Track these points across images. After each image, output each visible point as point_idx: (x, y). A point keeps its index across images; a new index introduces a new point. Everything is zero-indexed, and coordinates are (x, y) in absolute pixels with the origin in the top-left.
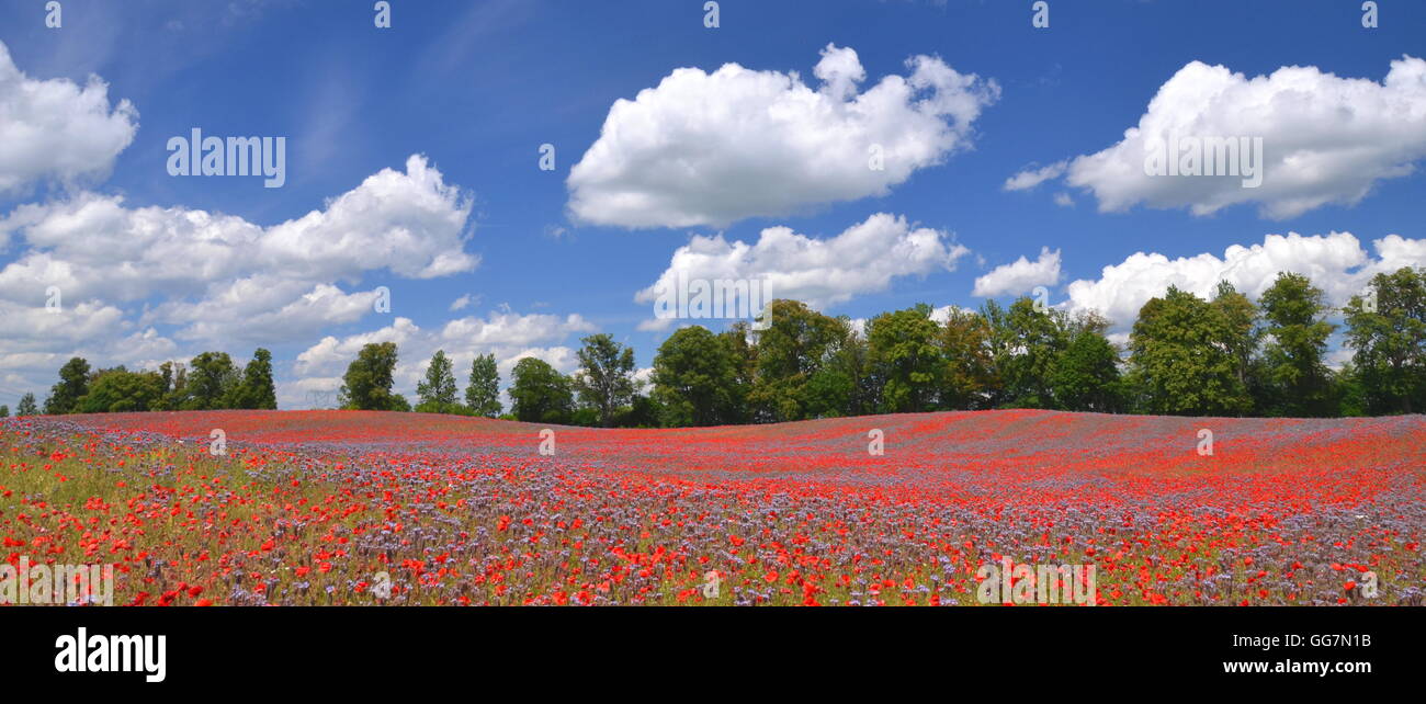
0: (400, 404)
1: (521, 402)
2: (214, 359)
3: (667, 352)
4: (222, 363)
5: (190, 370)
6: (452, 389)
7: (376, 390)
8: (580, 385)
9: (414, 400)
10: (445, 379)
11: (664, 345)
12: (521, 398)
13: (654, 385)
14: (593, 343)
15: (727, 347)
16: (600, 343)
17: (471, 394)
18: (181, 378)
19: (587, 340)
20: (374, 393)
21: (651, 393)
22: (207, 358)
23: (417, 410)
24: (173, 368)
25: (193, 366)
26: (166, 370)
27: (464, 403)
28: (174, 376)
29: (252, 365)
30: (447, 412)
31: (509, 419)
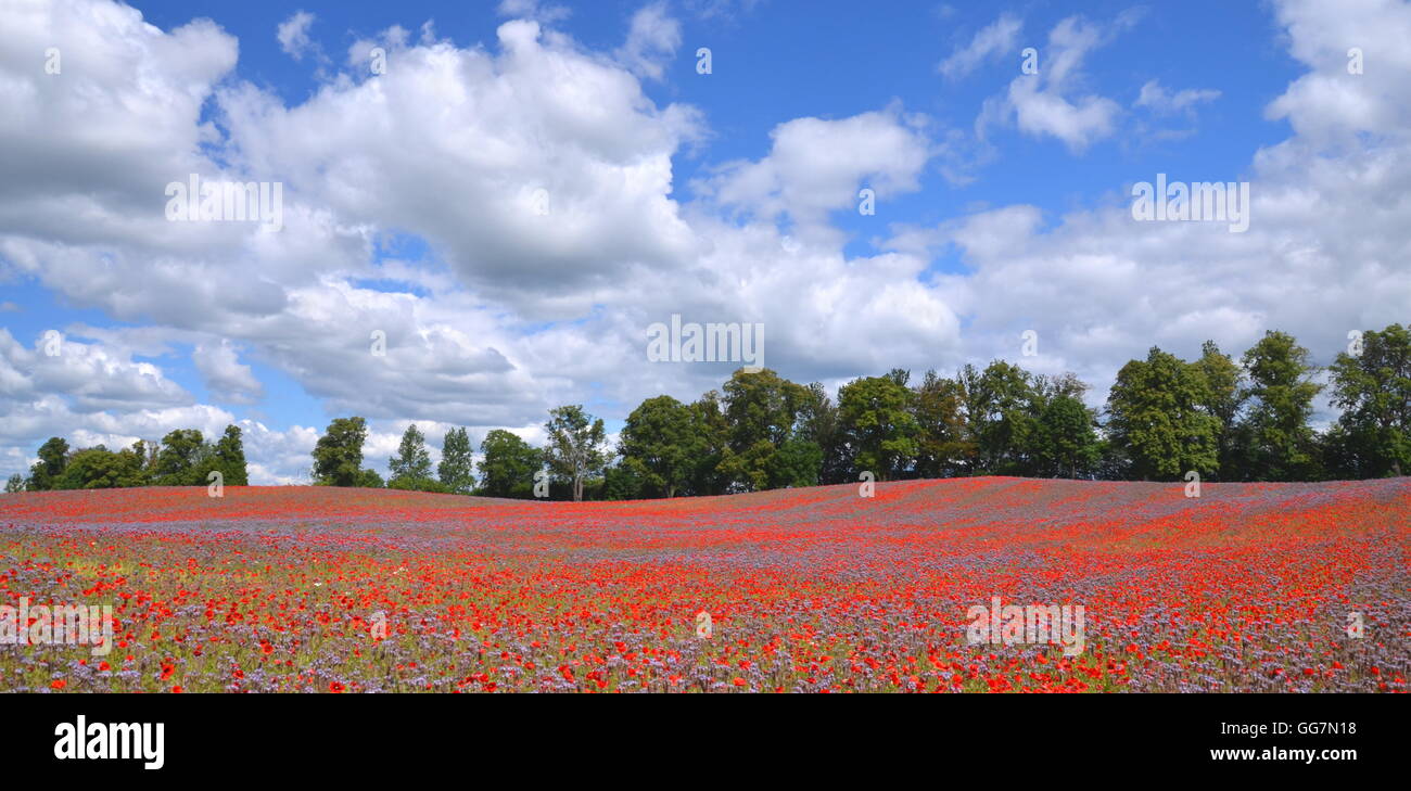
0: (372, 480)
1: (490, 476)
2: (185, 436)
3: (633, 422)
4: (192, 441)
5: (163, 448)
6: (425, 463)
7: (344, 465)
8: (547, 457)
9: (387, 475)
10: (417, 454)
11: (631, 415)
12: (490, 472)
13: (622, 456)
14: (561, 414)
15: (697, 418)
16: (569, 415)
17: (442, 470)
18: (153, 456)
19: (555, 411)
20: (345, 467)
21: (619, 465)
22: (178, 435)
23: (390, 487)
24: (146, 446)
25: (164, 444)
26: (140, 448)
27: (437, 477)
28: (147, 453)
29: (222, 442)
30: (418, 488)
31: (478, 493)
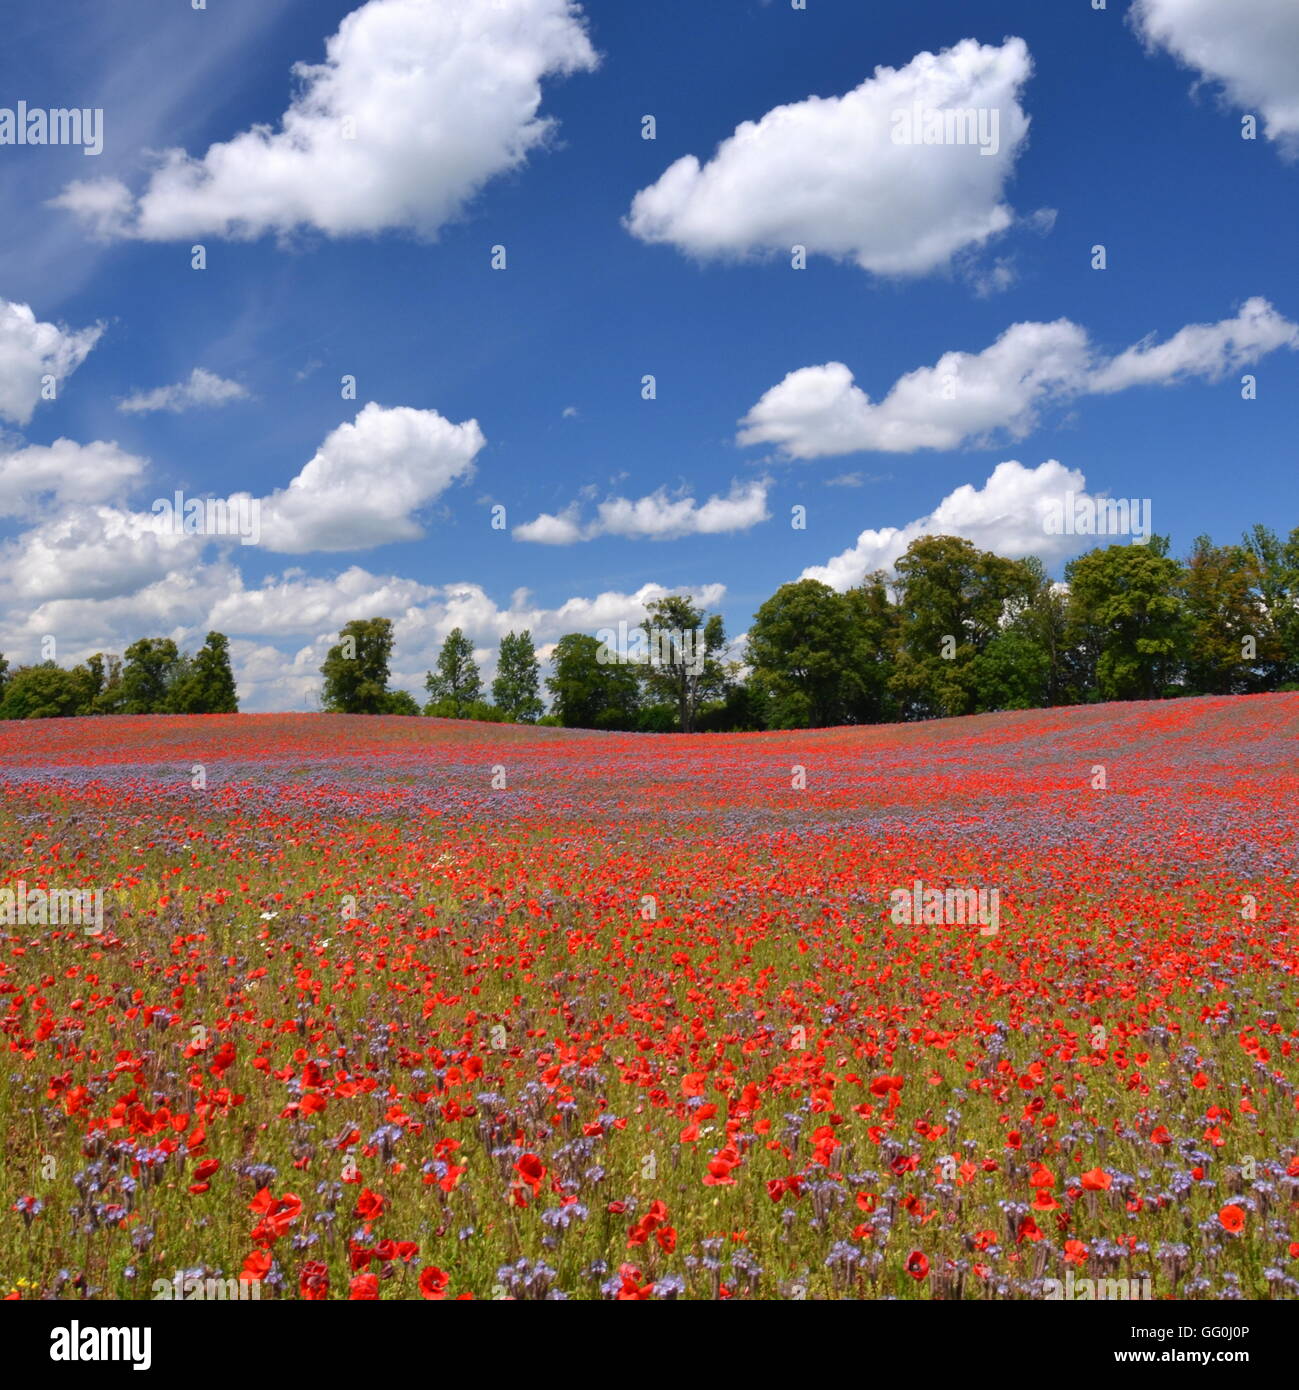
0: (403, 705)
1: (564, 697)
2: (155, 647)
3: (766, 619)
4: (165, 654)
5: (126, 664)
6: (475, 684)
7: (366, 685)
8: (646, 670)
9: (423, 698)
10: (464, 668)
11: (763, 608)
12: (565, 692)
13: (751, 668)
14: (662, 608)
15: (858, 610)
16: (673, 610)
17: (499, 689)
18: (115, 675)
19: (653, 605)
20: (366, 688)
21: (746, 680)
22: (145, 647)
23: (428, 714)
24: (104, 662)
25: (128, 658)
26: (96, 663)
27: (490, 700)
28: (106, 673)
29: (204, 653)
30: (467, 716)
31: (550, 723)
